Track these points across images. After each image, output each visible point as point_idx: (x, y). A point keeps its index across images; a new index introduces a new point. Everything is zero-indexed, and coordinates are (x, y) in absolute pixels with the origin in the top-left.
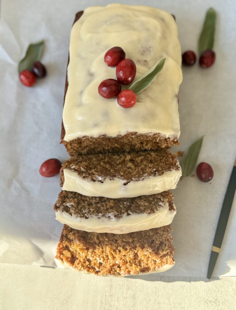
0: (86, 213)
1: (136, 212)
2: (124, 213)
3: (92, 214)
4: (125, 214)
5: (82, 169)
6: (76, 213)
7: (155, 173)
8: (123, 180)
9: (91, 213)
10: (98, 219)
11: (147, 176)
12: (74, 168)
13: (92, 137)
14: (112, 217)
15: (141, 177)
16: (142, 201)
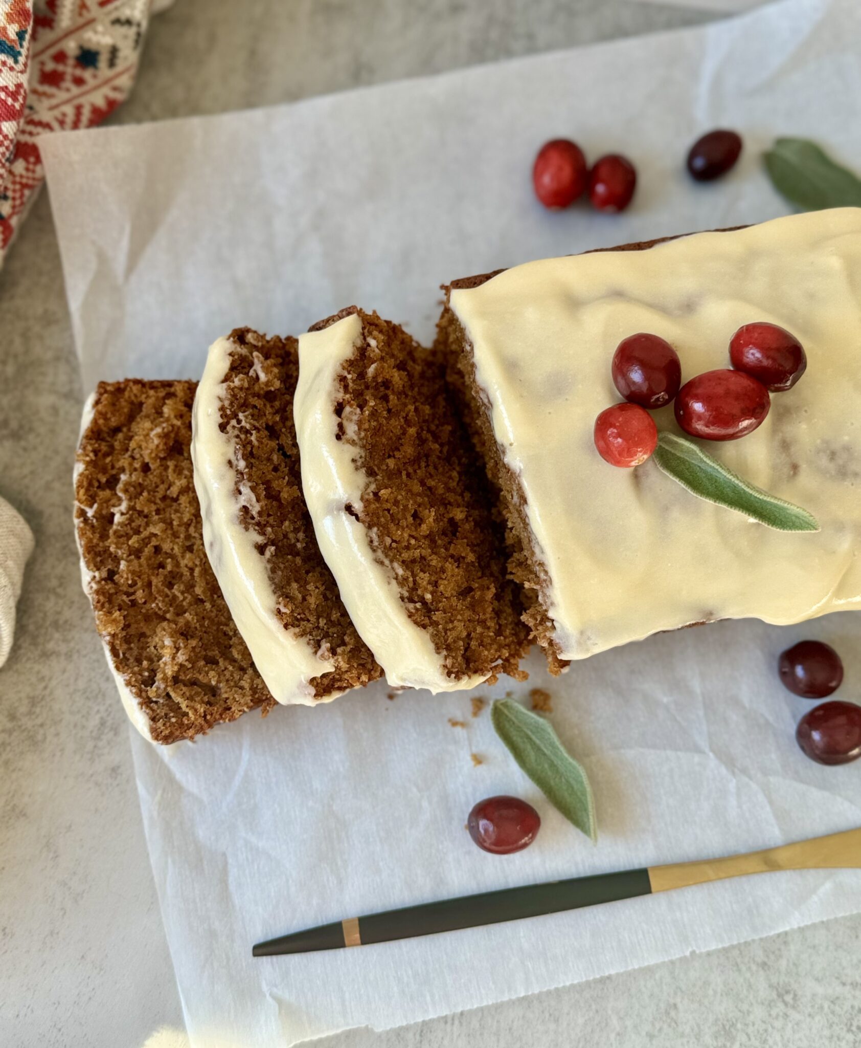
0: (239, 422)
1: (273, 571)
2: (262, 533)
3: (237, 440)
4: (260, 539)
5: (371, 370)
6: (233, 394)
7: (416, 599)
8: (362, 499)
9: (243, 436)
10: (225, 462)
11: (396, 574)
12: (369, 345)
13: (476, 368)
14: (243, 501)
15: (387, 556)
16: (318, 585)
